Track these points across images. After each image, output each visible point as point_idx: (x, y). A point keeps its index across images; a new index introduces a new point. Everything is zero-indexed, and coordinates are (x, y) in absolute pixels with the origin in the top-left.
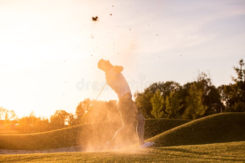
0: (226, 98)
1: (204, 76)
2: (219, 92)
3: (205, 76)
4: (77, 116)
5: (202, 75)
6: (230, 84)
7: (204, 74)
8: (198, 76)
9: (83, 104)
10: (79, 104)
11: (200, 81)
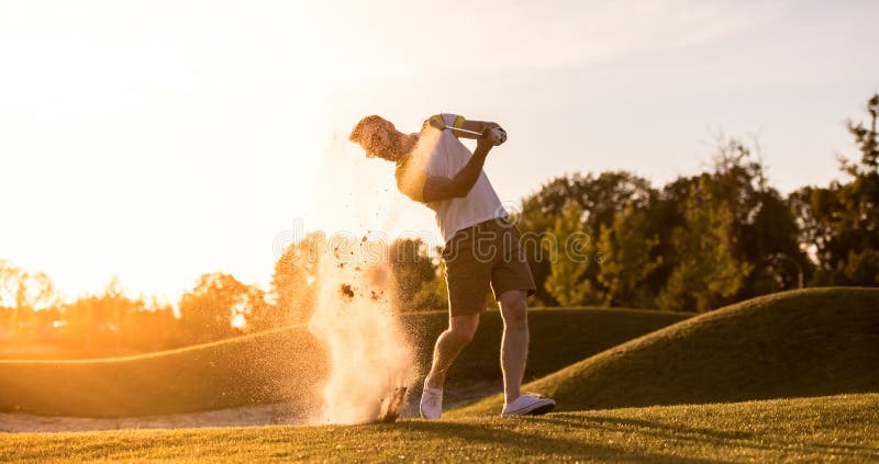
0: (817, 235)
1: (737, 153)
2: (794, 211)
3: (741, 155)
4: (276, 295)
6: (832, 185)
7: (738, 145)
8: (717, 152)
11: (722, 171)
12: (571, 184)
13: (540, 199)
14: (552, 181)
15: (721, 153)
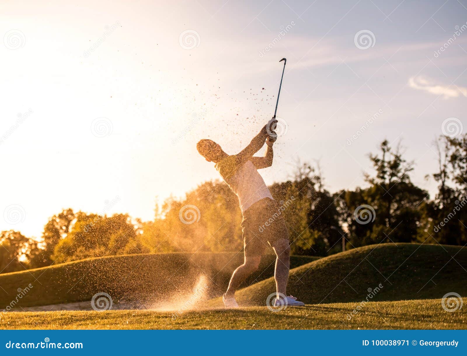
0: (348, 216)
1: (308, 170)
2: (335, 203)
3: (310, 172)
4: (45, 244)
5: (305, 168)
6: (357, 190)
7: (308, 166)
8: (296, 170)
9: (58, 220)
10: (51, 220)
11: (299, 180)
12: (214, 185)
13: (196, 193)
14: (204, 183)
15: (298, 170)
